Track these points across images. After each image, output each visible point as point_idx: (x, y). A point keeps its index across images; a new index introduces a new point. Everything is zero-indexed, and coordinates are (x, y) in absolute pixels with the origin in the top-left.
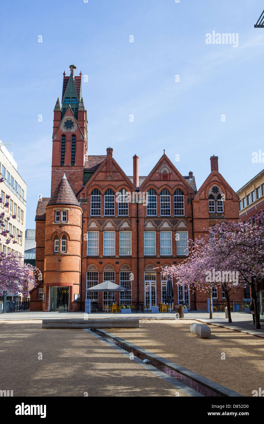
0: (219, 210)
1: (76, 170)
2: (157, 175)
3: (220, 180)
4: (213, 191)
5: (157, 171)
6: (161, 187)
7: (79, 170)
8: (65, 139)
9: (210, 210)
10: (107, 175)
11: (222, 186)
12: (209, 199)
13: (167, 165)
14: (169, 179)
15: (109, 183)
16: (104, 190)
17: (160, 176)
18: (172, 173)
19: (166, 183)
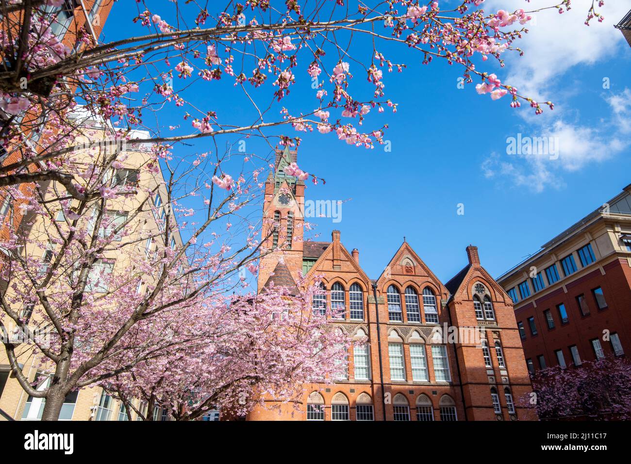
0: (488, 317)
1: (293, 256)
2: (399, 267)
3: (484, 276)
4: (476, 290)
5: (398, 263)
6: (404, 283)
7: (297, 256)
8: (278, 217)
9: (477, 316)
10: (335, 264)
11: (487, 284)
12: (474, 300)
13: (410, 256)
14: (413, 274)
15: (336, 274)
16: (331, 284)
17: (402, 268)
18: (417, 266)
19: (411, 278)
